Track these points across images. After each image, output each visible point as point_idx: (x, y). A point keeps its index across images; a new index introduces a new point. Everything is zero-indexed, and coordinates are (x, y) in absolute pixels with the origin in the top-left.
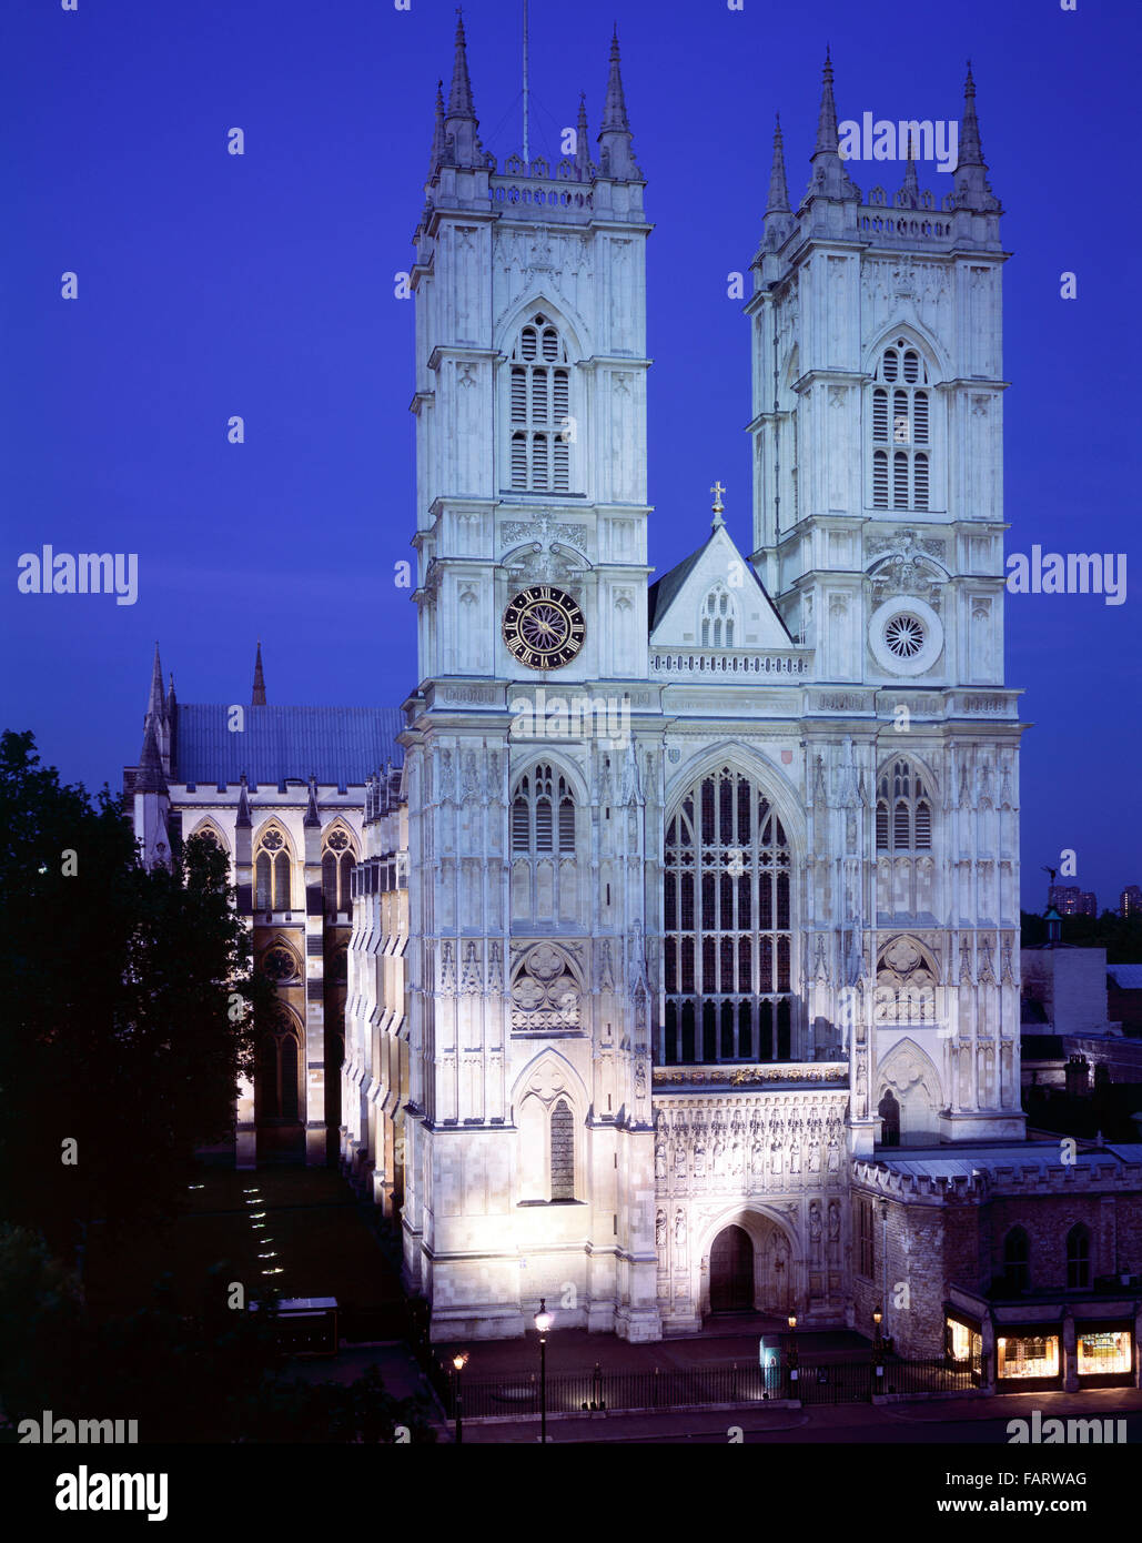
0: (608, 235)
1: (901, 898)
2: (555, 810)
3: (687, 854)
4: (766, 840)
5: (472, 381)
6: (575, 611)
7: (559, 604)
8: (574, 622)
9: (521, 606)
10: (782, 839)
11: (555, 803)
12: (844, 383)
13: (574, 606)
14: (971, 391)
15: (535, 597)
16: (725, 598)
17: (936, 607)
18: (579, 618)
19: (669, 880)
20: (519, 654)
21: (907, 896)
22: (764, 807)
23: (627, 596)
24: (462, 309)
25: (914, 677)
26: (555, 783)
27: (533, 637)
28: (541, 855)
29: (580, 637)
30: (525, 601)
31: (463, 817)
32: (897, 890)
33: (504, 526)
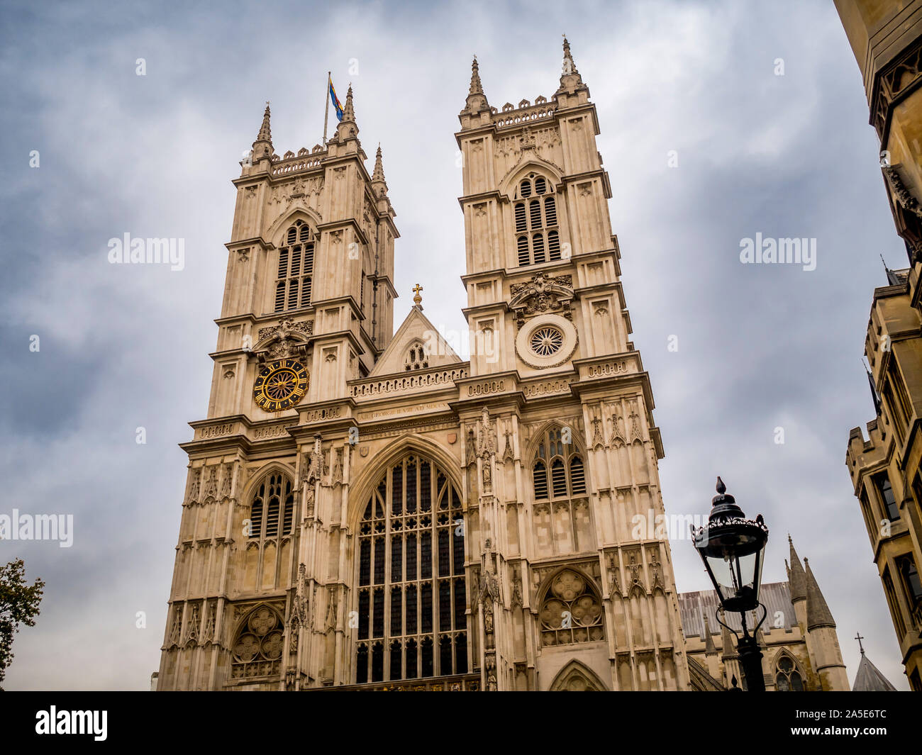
0: (332, 168)
1: (564, 536)
2: (282, 504)
3: (380, 524)
4: (444, 505)
5: (247, 258)
6: (302, 371)
7: (291, 368)
8: (301, 378)
9: (266, 375)
10: (457, 502)
11: (282, 500)
12: (483, 201)
13: (301, 368)
14: (575, 183)
15: (276, 368)
16: (421, 351)
17: (568, 317)
18: (305, 375)
19: (365, 545)
20: (262, 404)
21: (569, 534)
22: (441, 479)
23: (334, 354)
24: (246, 225)
25: (554, 366)
26: (283, 486)
27: (273, 392)
28: (269, 538)
29: (305, 387)
30: (269, 371)
31: (202, 513)
32: (559, 529)
33: (261, 331)
